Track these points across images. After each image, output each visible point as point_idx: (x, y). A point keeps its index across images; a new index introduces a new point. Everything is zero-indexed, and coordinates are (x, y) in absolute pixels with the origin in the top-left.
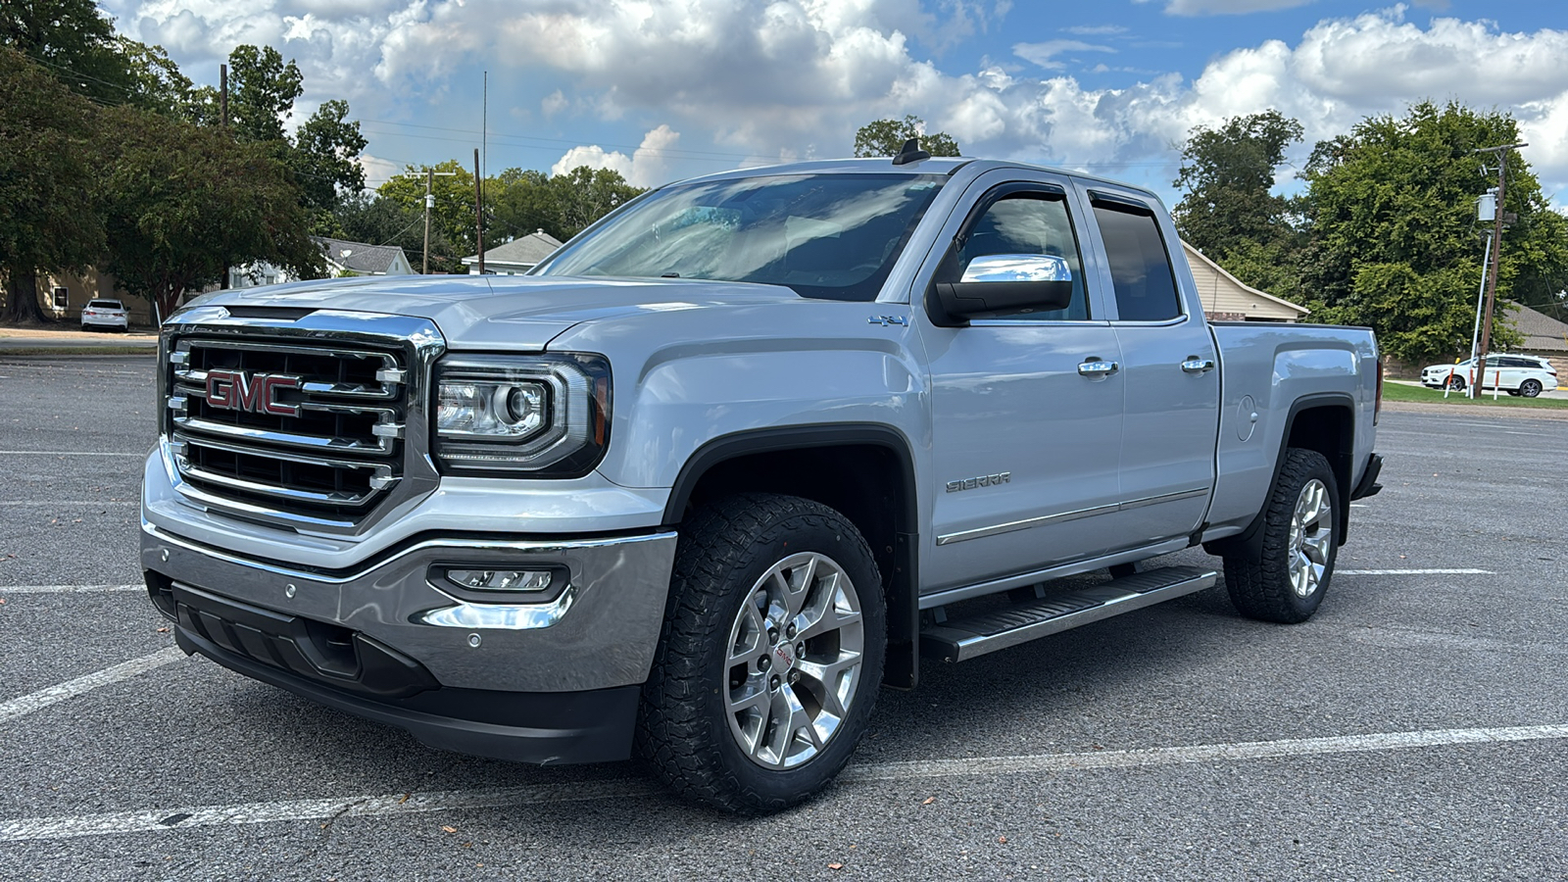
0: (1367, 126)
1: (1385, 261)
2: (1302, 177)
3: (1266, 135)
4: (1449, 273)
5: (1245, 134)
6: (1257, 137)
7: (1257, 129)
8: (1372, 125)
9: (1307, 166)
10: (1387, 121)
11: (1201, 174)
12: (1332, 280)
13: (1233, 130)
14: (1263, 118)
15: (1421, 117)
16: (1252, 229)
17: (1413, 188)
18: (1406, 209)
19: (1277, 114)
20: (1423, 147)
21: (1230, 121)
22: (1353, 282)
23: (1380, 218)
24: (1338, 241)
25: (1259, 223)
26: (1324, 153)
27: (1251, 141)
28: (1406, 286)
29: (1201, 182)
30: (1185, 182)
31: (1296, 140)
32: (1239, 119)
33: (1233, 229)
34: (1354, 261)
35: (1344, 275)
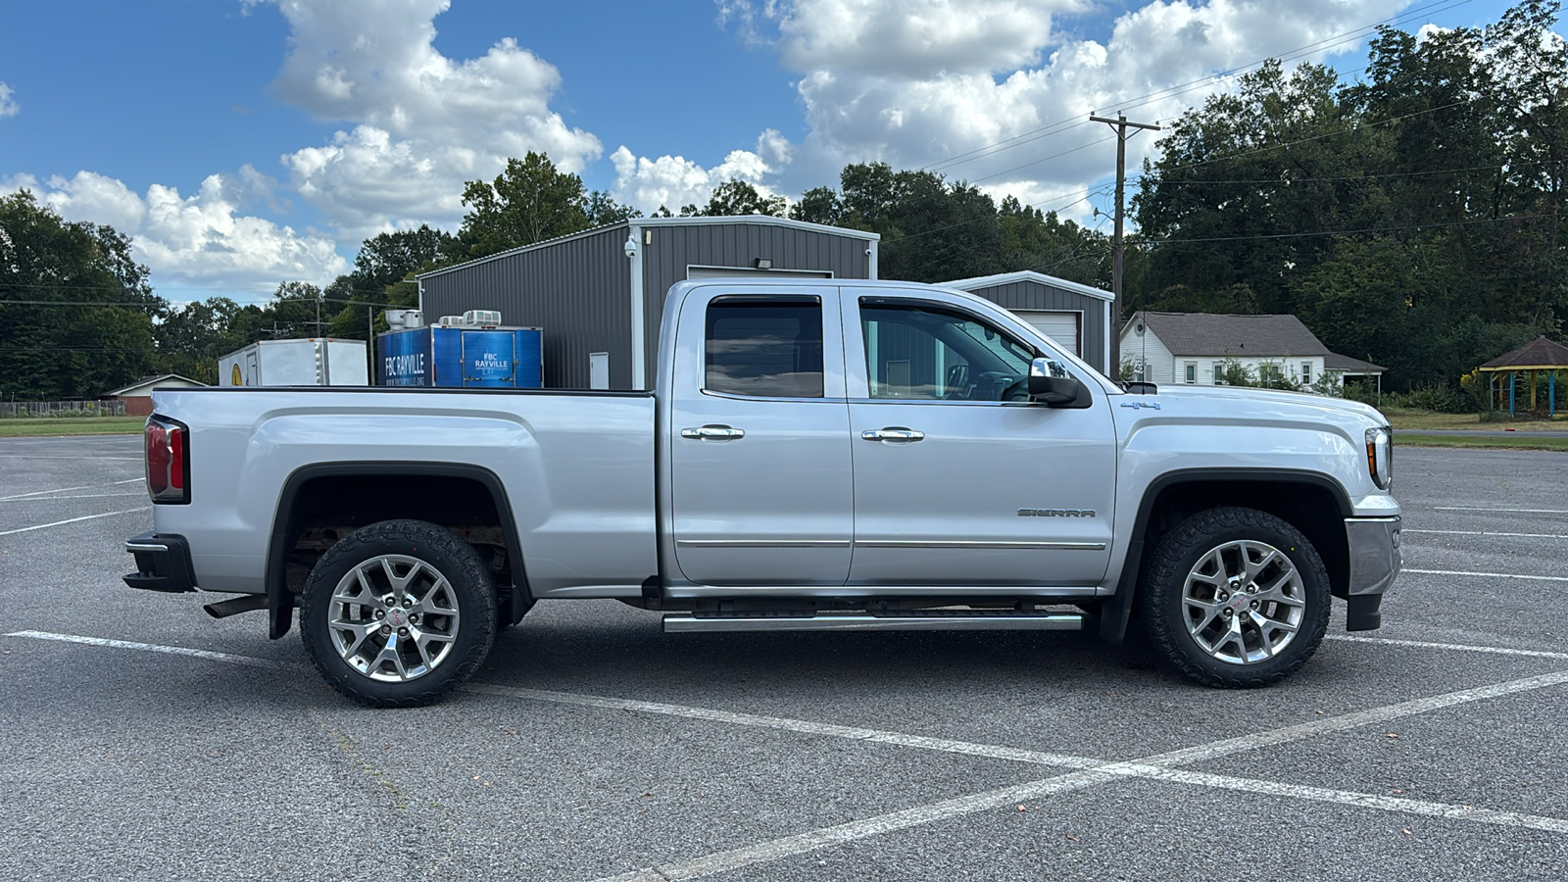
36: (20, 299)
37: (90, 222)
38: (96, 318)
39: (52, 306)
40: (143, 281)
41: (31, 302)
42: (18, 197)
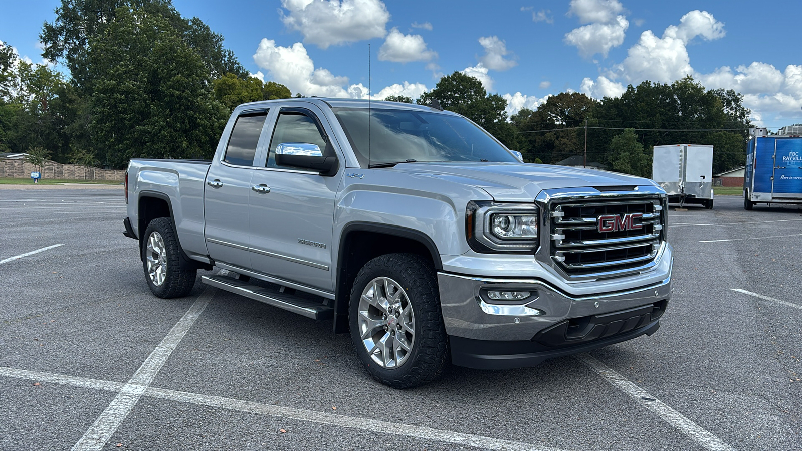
36: (680, 129)
37: (722, 88)
38: (714, 137)
39: (694, 132)
40: (747, 117)
41: (685, 130)
42: (686, 79)
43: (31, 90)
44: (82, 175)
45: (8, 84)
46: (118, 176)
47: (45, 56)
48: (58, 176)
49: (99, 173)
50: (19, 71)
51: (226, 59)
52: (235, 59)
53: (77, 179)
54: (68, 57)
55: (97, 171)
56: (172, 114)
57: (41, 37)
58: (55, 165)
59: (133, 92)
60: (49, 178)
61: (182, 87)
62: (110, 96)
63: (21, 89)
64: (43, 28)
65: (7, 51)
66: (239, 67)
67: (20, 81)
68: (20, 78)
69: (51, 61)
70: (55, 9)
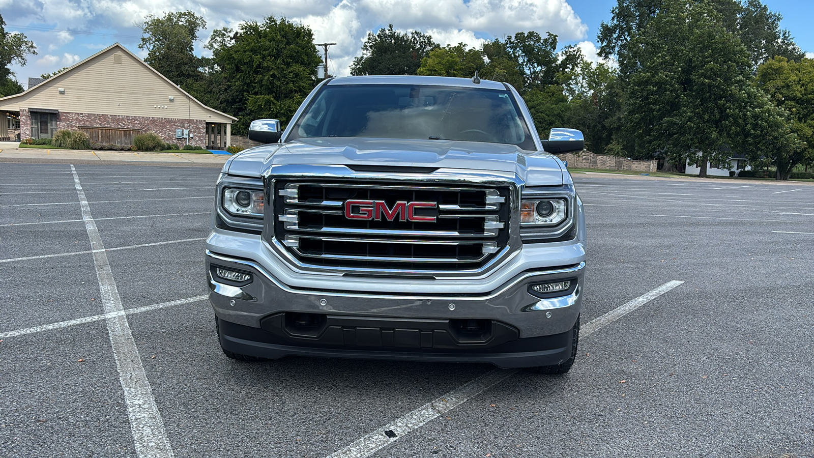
0: (246, 25)
1: (261, 94)
2: (207, 47)
3: (187, 24)
4: (290, 101)
5: (176, 22)
6: (183, 24)
7: (182, 20)
8: (248, 25)
9: (209, 42)
10: (255, 24)
11: (154, 42)
12: (236, 102)
13: (169, 19)
14: (185, 14)
15: (270, 23)
16: (189, 74)
17: (271, 58)
18: (268, 69)
19: (192, 13)
20: (273, 39)
21: (167, 14)
22: (246, 104)
23: (257, 72)
24: (236, 83)
25: (192, 71)
26: (217, 36)
27: (180, 26)
28: (272, 107)
29: (154, 46)
30: (145, 46)
31: (203, 28)
32: (172, 13)
33: (178, 74)
34: (245, 94)
35: (241, 100)
43: (590, 87)
44: (612, 165)
45: (572, 83)
46: (644, 167)
47: (600, 55)
48: (592, 166)
49: (627, 163)
50: (581, 70)
51: (780, 41)
52: (791, 40)
53: (608, 168)
54: (619, 53)
55: (625, 162)
56: (702, 105)
57: (599, 37)
58: (591, 155)
59: (666, 83)
60: (585, 167)
61: (713, 74)
62: (643, 88)
63: (582, 86)
64: (600, 28)
65: (577, 53)
66: (794, 49)
67: (581, 79)
68: (581, 77)
69: (605, 59)
70: (612, 9)
